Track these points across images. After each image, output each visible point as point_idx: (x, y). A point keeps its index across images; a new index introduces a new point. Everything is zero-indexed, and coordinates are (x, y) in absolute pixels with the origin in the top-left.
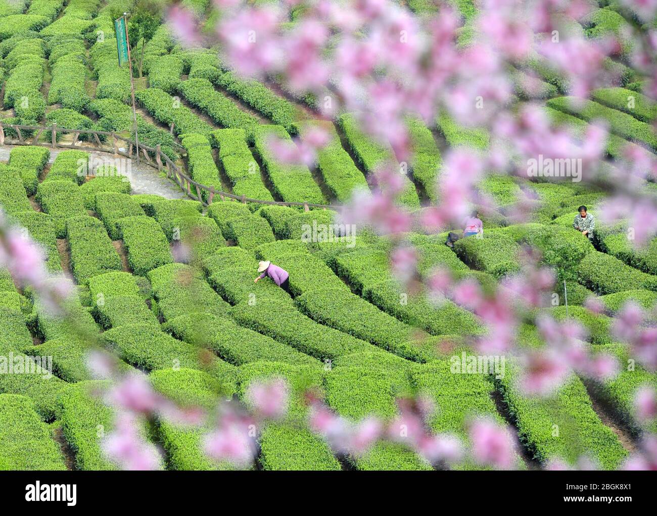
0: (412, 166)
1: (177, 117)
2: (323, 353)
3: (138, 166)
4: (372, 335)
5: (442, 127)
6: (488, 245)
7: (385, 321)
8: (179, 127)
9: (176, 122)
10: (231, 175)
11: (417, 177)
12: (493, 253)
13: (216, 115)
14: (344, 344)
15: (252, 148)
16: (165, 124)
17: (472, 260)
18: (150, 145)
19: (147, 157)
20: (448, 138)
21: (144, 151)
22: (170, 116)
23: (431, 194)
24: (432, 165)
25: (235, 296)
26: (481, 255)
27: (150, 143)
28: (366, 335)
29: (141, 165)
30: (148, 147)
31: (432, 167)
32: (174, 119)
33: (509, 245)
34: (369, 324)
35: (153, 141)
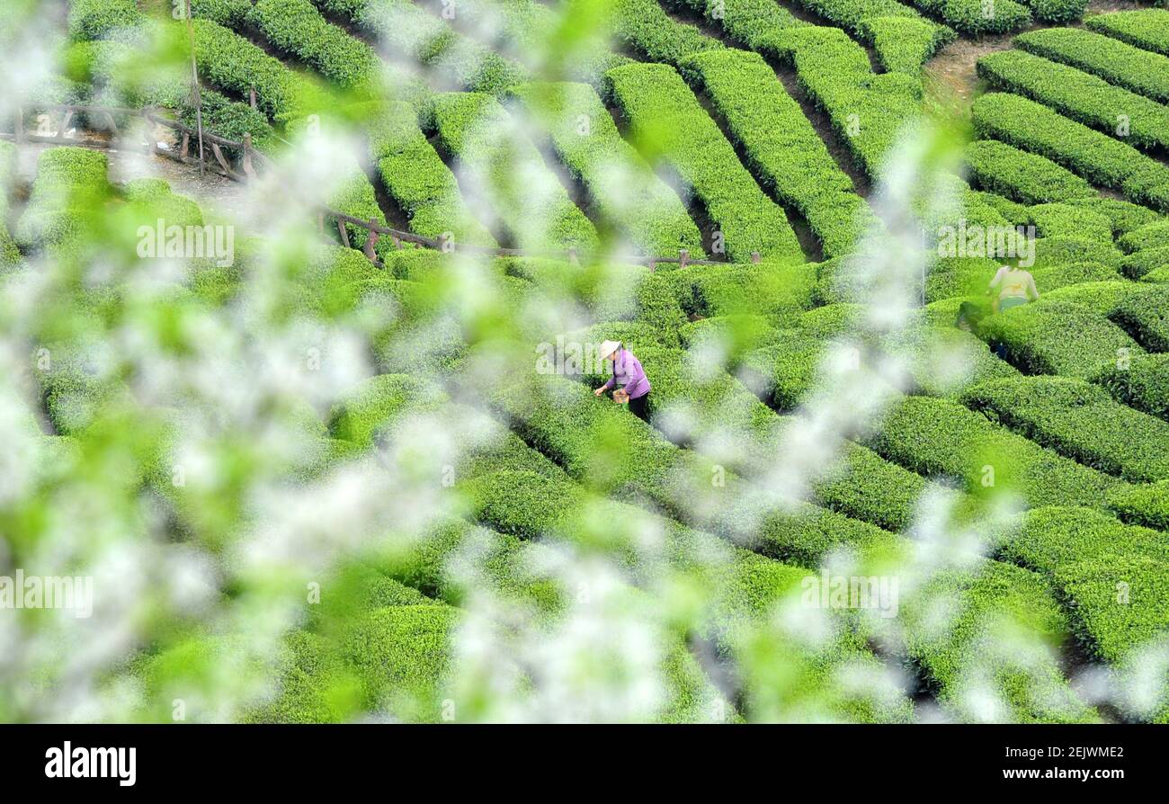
0: (771, 174)
1: (260, 78)
2: (785, 548)
3: (202, 179)
4: (880, 510)
5: (819, 93)
6: (1052, 325)
7: (902, 481)
8: (266, 99)
9: (259, 87)
10: (402, 195)
11: (785, 195)
12: (1066, 341)
13: (339, 73)
14: (828, 530)
15: (434, 139)
16: (234, 93)
17: (1019, 356)
18: (225, 135)
19: (222, 161)
20: (834, 115)
21: (216, 148)
22: (244, 76)
23: (821, 230)
24: (814, 170)
25: (551, 437)
26: (1040, 347)
27: (226, 131)
28: (868, 511)
29: (209, 177)
30: (224, 140)
31: (813, 174)
32: (253, 83)
33: (1093, 326)
34: (868, 487)
35: (229, 128)
